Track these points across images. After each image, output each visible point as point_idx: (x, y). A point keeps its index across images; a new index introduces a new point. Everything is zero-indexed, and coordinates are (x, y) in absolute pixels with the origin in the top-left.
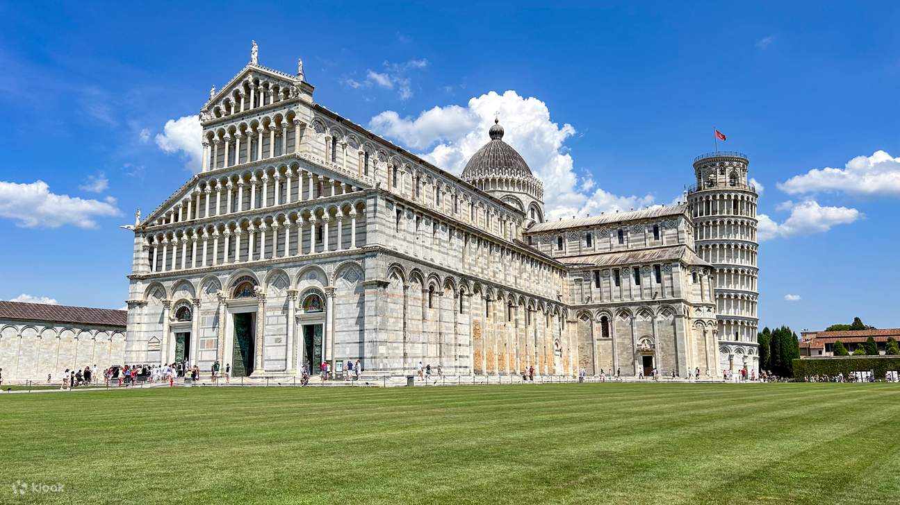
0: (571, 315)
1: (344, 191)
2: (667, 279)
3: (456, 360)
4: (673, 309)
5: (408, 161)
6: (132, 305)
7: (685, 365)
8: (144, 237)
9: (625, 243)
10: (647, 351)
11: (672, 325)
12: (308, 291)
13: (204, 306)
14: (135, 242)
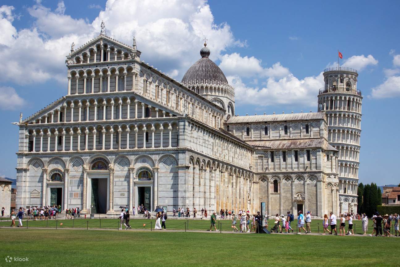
0: (256, 178)
1: (164, 116)
2: (313, 159)
3: (210, 206)
4: (316, 177)
5: (175, 86)
6: (19, 171)
7: (321, 210)
8: (26, 130)
9: (288, 134)
10: (300, 201)
11: (315, 186)
12: (141, 168)
13: (71, 173)
14: (20, 132)
